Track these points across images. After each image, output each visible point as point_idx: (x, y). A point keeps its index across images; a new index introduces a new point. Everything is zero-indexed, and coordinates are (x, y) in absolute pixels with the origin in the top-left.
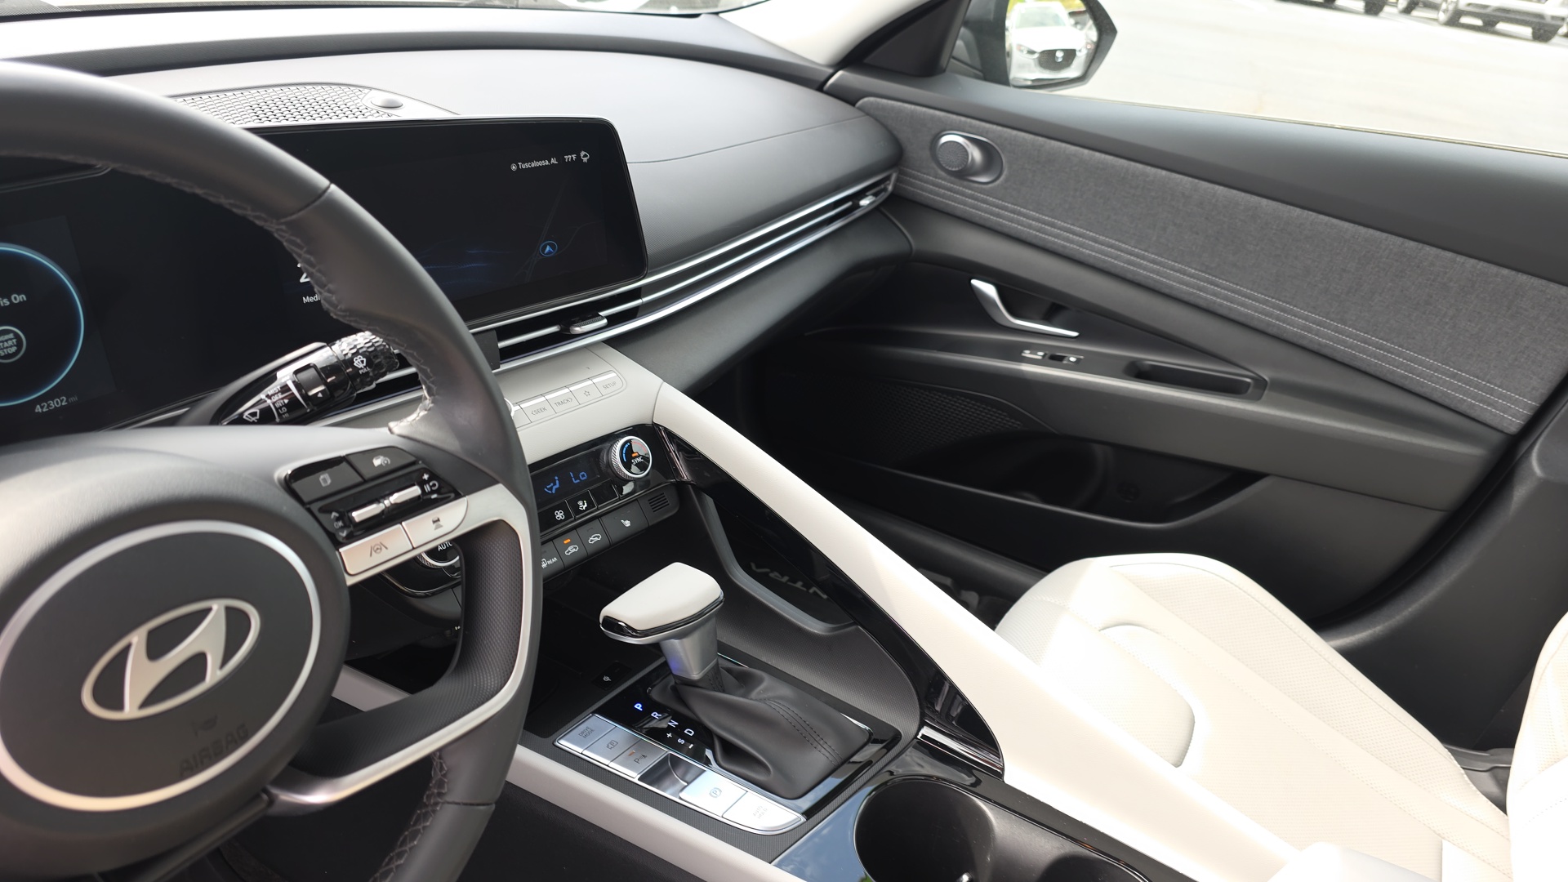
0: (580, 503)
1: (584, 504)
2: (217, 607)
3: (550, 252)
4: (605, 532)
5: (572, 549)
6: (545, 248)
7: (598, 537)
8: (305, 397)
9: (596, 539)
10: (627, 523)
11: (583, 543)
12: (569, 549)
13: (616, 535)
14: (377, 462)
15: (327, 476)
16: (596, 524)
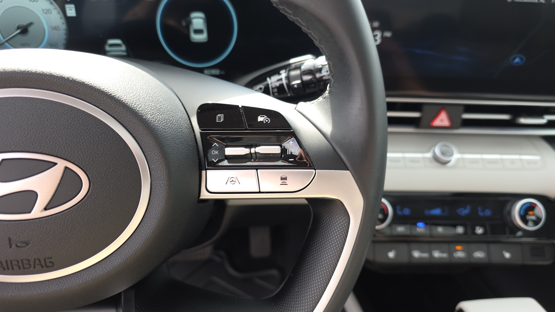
1: (480, 230)
2: (62, 164)
3: (518, 63)
4: (489, 254)
6: (515, 58)
8: (288, 85)
9: (480, 256)
10: (507, 255)
11: (469, 253)
12: (459, 253)
13: (495, 259)
14: (260, 119)
15: (222, 116)
16: (484, 246)
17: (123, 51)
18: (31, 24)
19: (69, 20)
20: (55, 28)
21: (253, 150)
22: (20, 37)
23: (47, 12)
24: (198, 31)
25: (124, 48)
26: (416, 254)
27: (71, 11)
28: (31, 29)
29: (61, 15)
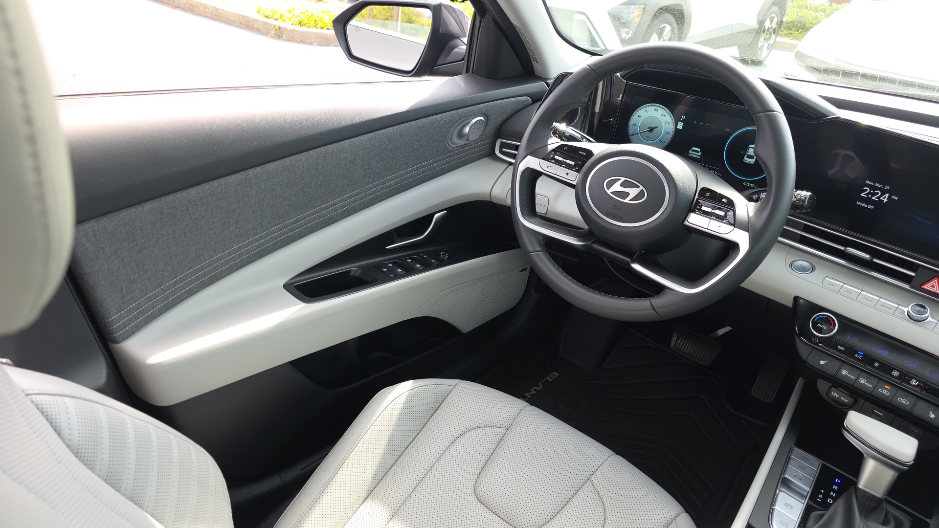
0: (914, 381)
1: (915, 383)
2: (642, 188)
4: (914, 405)
5: (885, 392)
7: (906, 403)
9: (904, 402)
10: (932, 416)
11: (895, 396)
12: (884, 390)
13: (918, 413)
14: (723, 200)
15: (709, 194)
16: (914, 399)
17: (698, 156)
18: (657, 127)
19: (677, 130)
20: (668, 133)
21: (713, 211)
22: (647, 132)
23: (667, 123)
24: (750, 157)
25: (700, 154)
26: (844, 372)
27: (680, 126)
28: (655, 130)
29: (674, 127)
